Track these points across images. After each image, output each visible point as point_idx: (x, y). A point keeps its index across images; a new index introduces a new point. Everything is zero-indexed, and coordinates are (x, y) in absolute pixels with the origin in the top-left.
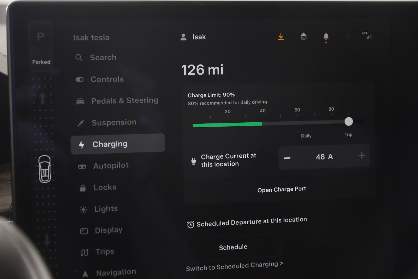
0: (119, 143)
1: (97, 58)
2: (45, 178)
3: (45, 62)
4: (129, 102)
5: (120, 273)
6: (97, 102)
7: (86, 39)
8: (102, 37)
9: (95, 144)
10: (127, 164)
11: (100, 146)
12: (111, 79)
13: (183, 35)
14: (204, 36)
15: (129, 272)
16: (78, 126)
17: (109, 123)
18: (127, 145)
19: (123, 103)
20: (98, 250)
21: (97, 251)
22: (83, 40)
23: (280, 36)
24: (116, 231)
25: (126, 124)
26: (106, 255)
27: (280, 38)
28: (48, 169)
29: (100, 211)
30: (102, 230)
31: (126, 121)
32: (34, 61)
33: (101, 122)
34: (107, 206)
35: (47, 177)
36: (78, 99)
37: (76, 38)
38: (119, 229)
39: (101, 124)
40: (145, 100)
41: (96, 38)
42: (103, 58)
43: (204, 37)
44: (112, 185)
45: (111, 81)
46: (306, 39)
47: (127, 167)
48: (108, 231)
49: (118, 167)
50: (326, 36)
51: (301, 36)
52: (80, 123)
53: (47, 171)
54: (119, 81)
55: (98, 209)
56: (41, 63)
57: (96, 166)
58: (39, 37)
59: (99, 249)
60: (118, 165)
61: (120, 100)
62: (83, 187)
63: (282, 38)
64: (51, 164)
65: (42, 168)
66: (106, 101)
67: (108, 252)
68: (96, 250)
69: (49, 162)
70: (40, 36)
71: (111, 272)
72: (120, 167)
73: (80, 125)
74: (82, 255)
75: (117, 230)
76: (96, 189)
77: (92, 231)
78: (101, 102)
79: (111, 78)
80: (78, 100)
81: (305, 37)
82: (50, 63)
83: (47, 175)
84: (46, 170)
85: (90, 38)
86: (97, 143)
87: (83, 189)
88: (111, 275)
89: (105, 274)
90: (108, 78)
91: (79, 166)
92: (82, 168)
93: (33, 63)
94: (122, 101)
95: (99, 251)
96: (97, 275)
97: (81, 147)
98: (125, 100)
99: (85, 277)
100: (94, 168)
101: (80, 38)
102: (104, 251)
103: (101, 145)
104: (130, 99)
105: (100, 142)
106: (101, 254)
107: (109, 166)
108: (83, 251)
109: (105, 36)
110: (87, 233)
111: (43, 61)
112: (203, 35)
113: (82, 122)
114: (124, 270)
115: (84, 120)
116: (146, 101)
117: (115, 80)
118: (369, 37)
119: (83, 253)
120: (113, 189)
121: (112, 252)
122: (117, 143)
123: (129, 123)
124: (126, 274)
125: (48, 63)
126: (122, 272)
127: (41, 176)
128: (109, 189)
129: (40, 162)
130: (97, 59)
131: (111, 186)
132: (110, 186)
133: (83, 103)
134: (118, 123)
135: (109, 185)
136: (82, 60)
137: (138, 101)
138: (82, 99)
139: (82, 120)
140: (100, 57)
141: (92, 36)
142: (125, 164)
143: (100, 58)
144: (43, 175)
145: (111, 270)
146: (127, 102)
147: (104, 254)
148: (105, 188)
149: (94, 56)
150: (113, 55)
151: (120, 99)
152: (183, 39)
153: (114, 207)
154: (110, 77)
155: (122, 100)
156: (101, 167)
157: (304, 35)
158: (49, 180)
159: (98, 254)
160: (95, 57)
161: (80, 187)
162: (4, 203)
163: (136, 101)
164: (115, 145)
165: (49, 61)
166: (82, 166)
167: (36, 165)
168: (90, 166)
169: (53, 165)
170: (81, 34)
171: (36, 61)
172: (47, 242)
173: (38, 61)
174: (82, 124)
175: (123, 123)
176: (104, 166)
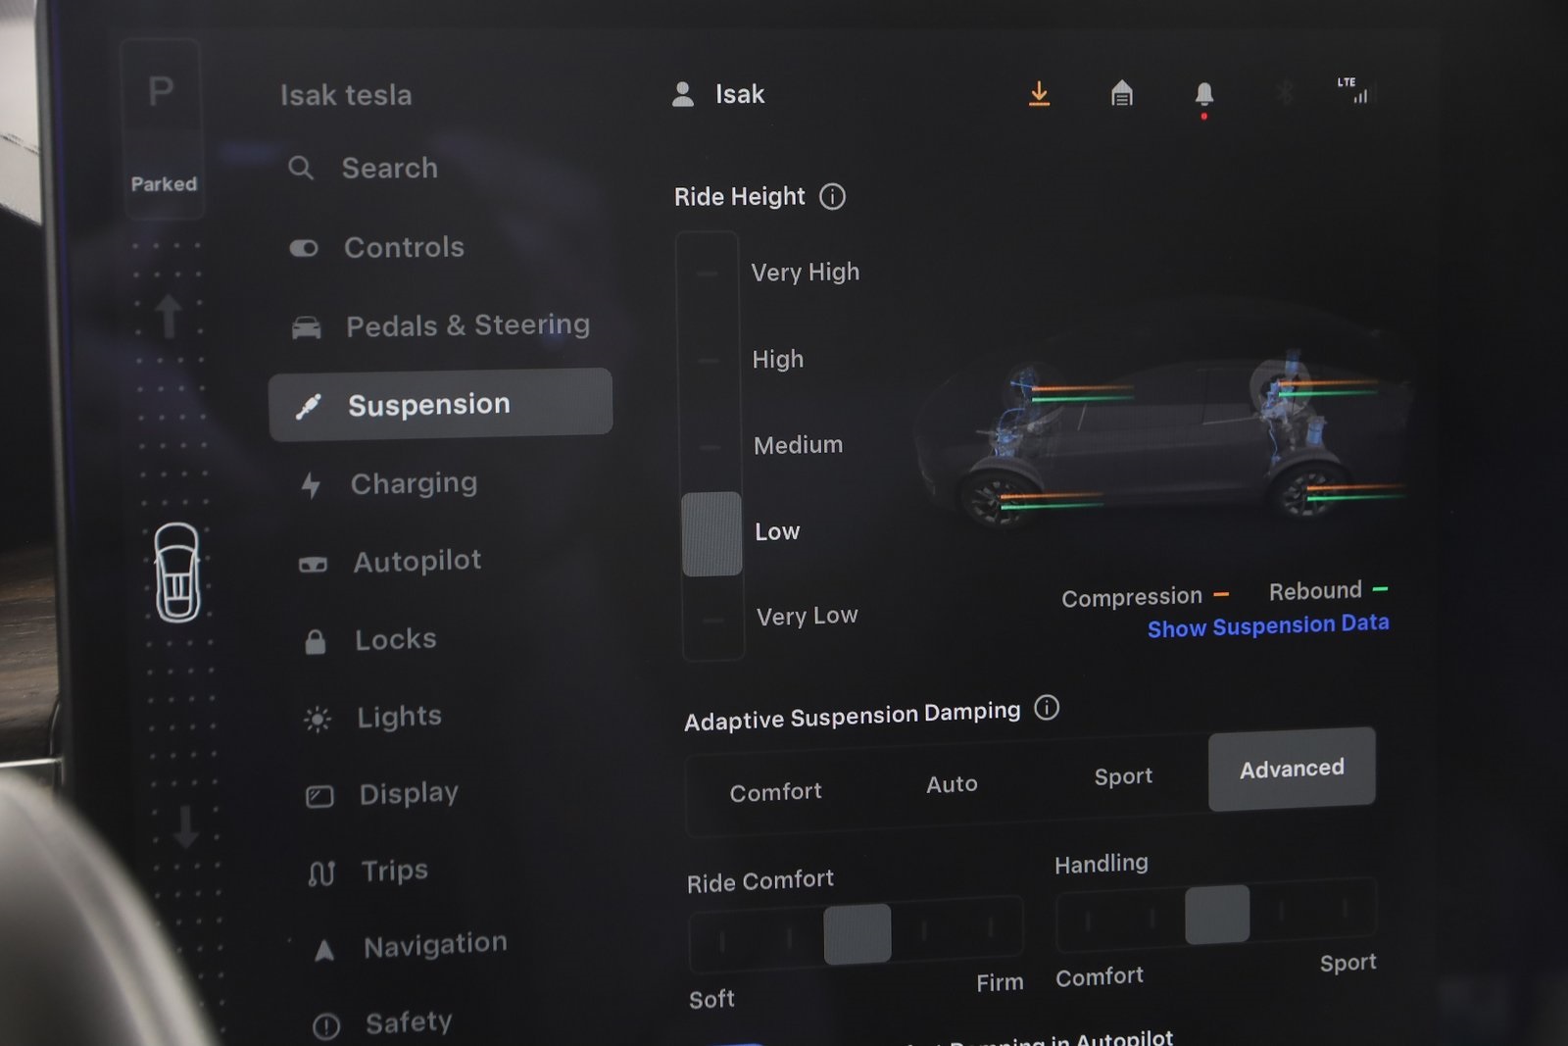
0: (447, 480)
1: (368, 170)
2: (179, 607)
3: (179, 186)
4: (484, 329)
5: (449, 946)
6: (368, 329)
7: (328, 101)
8: (385, 92)
9: (361, 484)
10: (476, 555)
11: (376, 491)
12: (417, 246)
13: (683, 87)
14: (757, 91)
15: (482, 944)
16: (299, 417)
17: (410, 407)
18: (474, 487)
19: (464, 334)
20: (370, 864)
21: (367, 866)
22: (318, 102)
23: (1037, 92)
24: (436, 797)
25: (472, 411)
26: (400, 883)
27: (1036, 100)
28: (190, 574)
29: (377, 725)
30: (384, 792)
31: (472, 401)
32: (138, 181)
33: (380, 403)
34: (402, 708)
35: (188, 601)
36: (298, 318)
37: (289, 98)
38: (447, 788)
39: (380, 412)
40: (541, 322)
41: (364, 97)
42: (388, 171)
43: (757, 96)
44: (419, 629)
45: (417, 255)
46: (1131, 103)
47: (477, 566)
48: (408, 797)
49: (442, 568)
50: (1205, 94)
51: (1115, 91)
52: (303, 404)
53: (186, 580)
54: (446, 255)
55: (369, 718)
56: (165, 189)
57: (363, 562)
58: (154, 93)
59: (375, 862)
60: (442, 557)
61: (449, 323)
62: (315, 636)
63: (1043, 100)
64: (201, 555)
65: (168, 571)
66: (400, 328)
67: (406, 872)
68: (364, 863)
69: (193, 546)
70: (159, 87)
71: (419, 944)
73: (305, 415)
74: (312, 882)
75: (437, 794)
76: (363, 645)
77: (349, 796)
78: (381, 331)
79: (417, 244)
80: (296, 325)
81: (1128, 95)
82: (195, 188)
83: (186, 593)
84: (181, 576)
85: (341, 97)
86: (368, 479)
87: (315, 646)
88: (419, 953)
89: (393, 950)
90: (407, 243)
91: (302, 561)
92: (313, 569)
93: (134, 189)
94: (457, 328)
95: (376, 869)
96: (367, 955)
97: (308, 491)
98: (469, 323)
99: (325, 961)
100: (356, 570)
101: (305, 97)
102: (392, 868)
103: (381, 486)
104: (488, 318)
105: (376, 475)
106: (381, 878)
107: (411, 564)
108: (317, 869)
109: (397, 92)
110: (329, 802)
111: (170, 182)
112: (754, 85)
113: (311, 404)
114: (465, 936)
115: (318, 397)
116: (546, 326)
117: (433, 249)
118: (1363, 98)
119: (317, 876)
120: (426, 645)
121: (422, 871)
122: (439, 480)
123: (485, 406)
124: (470, 950)
125: (190, 189)
126: (456, 944)
127: (163, 599)
128: (410, 646)
129: (161, 547)
130: (369, 173)
131: (417, 635)
132: (412, 636)
133: (317, 334)
134: (444, 406)
135: (409, 630)
136: (312, 178)
137: (517, 326)
138: (312, 321)
139: (313, 396)
140: (377, 165)
141: (350, 91)
142: (469, 553)
143: (378, 169)
144: (170, 594)
145: (418, 937)
146: (478, 331)
147: (392, 877)
149: (356, 161)
150: (425, 159)
151: (451, 319)
152: (683, 102)
153: (428, 709)
154: (413, 240)
155: (460, 325)
156: (382, 565)
157: (1122, 88)
158: (191, 614)
159: (370, 878)
160: (359, 167)
161: (307, 638)
162: (32, 693)
163: (507, 327)
164: (431, 488)
165: (194, 181)
166: (313, 564)
167: (146, 560)
168: (341, 562)
169: (208, 558)
170: (306, 84)
171: (145, 179)
172: (186, 837)
173: (154, 180)
174: (312, 412)
175: (460, 406)
176: (392, 563)
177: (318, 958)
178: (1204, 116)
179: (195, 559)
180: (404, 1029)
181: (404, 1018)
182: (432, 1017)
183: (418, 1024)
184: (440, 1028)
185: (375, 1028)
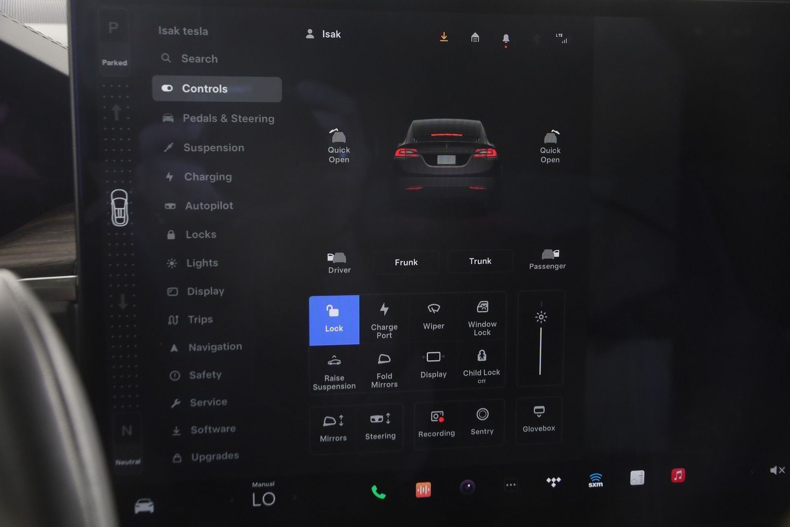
0: (220, 176)
1: (191, 59)
2: (120, 220)
3: (120, 63)
4: (235, 120)
5: (220, 348)
6: (191, 119)
7: (177, 33)
8: (198, 30)
9: (188, 177)
10: (231, 204)
11: (194, 179)
12: (210, 88)
13: (310, 31)
14: (338, 33)
15: (233, 347)
16: (165, 151)
17: (207, 148)
18: (231, 179)
19: (227, 122)
20: (191, 317)
21: (190, 318)
22: (172, 33)
23: (443, 36)
25: (230, 150)
26: (202, 324)
27: (442, 39)
28: (124, 209)
29: (194, 266)
30: (196, 291)
31: (230, 147)
32: (105, 61)
33: (196, 147)
34: (203, 260)
35: (123, 219)
36: (165, 114)
37: (162, 32)
38: (220, 290)
39: (196, 150)
40: (256, 118)
41: (190, 32)
42: (199, 60)
43: (338, 35)
44: (210, 231)
45: (210, 92)
46: (478, 41)
47: (231, 208)
48: (206, 292)
49: (218, 208)
50: (506, 38)
51: (472, 37)
52: (167, 146)
53: (123, 210)
54: (221, 92)
55: (191, 263)
56: (115, 65)
57: (189, 206)
58: (111, 28)
59: (193, 316)
60: (218, 205)
61: (221, 118)
62: (171, 233)
63: (445, 39)
64: (129, 201)
65: (116, 207)
66: (203, 119)
67: (204, 320)
69: (125, 198)
70: (113, 26)
71: (209, 346)
72: (221, 208)
73: (168, 151)
74: (170, 323)
75: (216, 292)
76: (189, 236)
77: (183, 292)
78: (196, 120)
80: (164, 117)
81: (478, 38)
82: (126, 65)
83: (123, 216)
84: (121, 209)
85: (181, 31)
86: (191, 175)
87: (171, 236)
88: (209, 349)
89: (200, 348)
90: (206, 87)
91: (166, 205)
92: (170, 208)
93: (103, 64)
95: (193, 319)
96: (190, 350)
97: (169, 179)
98: (229, 118)
99: (174, 352)
100: (186, 209)
101: (168, 31)
102: (199, 319)
103: (196, 177)
104: (236, 116)
105: (194, 174)
106: (195, 322)
108: (172, 318)
109: (202, 30)
110: (176, 294)
111: (117, 62)
112: (337, 31)
113: (170, 146)
114: (226, 344)
115: (172, 144)
116: (258, 120)
117: (216, 90)
118: (565, 41)
119: (172, 321)
120: (212, 237)
121: (210, 320)
122: (217, 176)
123: (235, 149)
124: (228, 349)
125: (124, 65)
126: (223, 347)
127: (114, 218)
128: (206, 237)
129: (114, 198)
130: (192, 61)
131: (209, 233)
132: (207, 233)
133: (172, 120)
134: (219, 148)
135: (206, 231)
136: (170, 62)
137: (247, 119)
138: (170, 115)
140: (195, 57)
141: (185, 29)
142: (229, 203)
143: (195, 59)
144: (117, 216)
145: (209, 344)
146: (232, 121)
147: (199, 322)
148: (202, 235)
149: (187, 56)
150: (213, 56)
151: (222, 116)
152: (310, 37)
153: (213, 260)
154: (208, 86)
155: (225, 118)
156: (196, 207)
157: (475, 35)
158: (125, 223)
159: (191, 322)
160: (188, 58)
161: (167, 233)
162: (68, 252)
163: (243, 119)
164: (214, 179)
165: (126, 62)
166: (170, 206)
167: (108, 203)
168: (181, 205)
169: (131, 203)
170: (169, 26)
171: (108, 61)
172: (123, 305)
173: (111, 61)
174: (170, 149)
175: (226, 149)
176: (200, 206)
177: (172, 350)
178: (506, 47)
179: (126, 203)
180: (204, 377)
181: (204, 373)
182: (214, 373)
183: (209, 376)
184: (217, 378)
185: (193, 377)
